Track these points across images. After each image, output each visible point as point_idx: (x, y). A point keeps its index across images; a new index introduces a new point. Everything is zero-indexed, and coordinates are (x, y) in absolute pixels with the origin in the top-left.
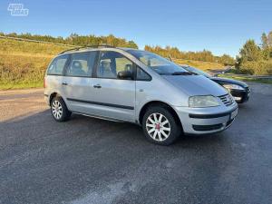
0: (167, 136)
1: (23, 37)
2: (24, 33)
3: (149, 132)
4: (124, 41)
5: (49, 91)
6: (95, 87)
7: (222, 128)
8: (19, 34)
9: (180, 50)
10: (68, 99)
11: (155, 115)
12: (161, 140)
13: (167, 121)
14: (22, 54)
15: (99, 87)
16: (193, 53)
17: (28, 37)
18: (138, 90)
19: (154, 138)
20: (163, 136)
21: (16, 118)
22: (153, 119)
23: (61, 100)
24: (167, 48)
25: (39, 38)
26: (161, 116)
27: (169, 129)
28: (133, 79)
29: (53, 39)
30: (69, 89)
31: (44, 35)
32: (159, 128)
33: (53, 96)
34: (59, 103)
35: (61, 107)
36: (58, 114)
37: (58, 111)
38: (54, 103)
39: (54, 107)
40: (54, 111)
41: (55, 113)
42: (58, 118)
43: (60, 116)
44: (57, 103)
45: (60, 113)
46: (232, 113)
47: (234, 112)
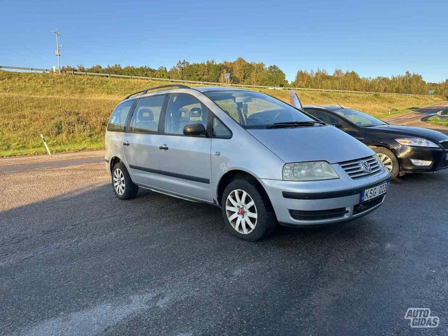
0: (253, 226)
1: (109, 71)
2: (112, 65)
3: (231, 219)
4: (260, 67)
5: (109, 155)
6: (161, 148)
7: (346, 216)
8: (104, 67)
9: (361, 77)
10: (131, 167)
11: (236, 192)
12: (245, 232)
13: (252, 203)
14: (104, 97)
15: (166, 149)
16: (384, 79)
17: (116, 71)
18: (213, 153)
19: (237, 228)
20: (248, 227)
21: (70, 193)
23: (124, 168)
24: (338, 72)
25: (131, 72)
26: (245, 194)
27: (255, 216)
28: (207, 137)
29: (153, 71)
30: (132, 152)
31: (139, 67)
32: (242, 213)
33: (115, 161)
34: (121, 172)
35: (123, 179)
36: (121, 188)
37: (120, 184)
38: (115, 172)
39: (116, 178)
40: (115, 185)
41: (116, 186)
42: (120, 194)
43: (123, 191)
44: (119, 172)
45: (123, 188)
46: (367, 190)
47: (373, 189)
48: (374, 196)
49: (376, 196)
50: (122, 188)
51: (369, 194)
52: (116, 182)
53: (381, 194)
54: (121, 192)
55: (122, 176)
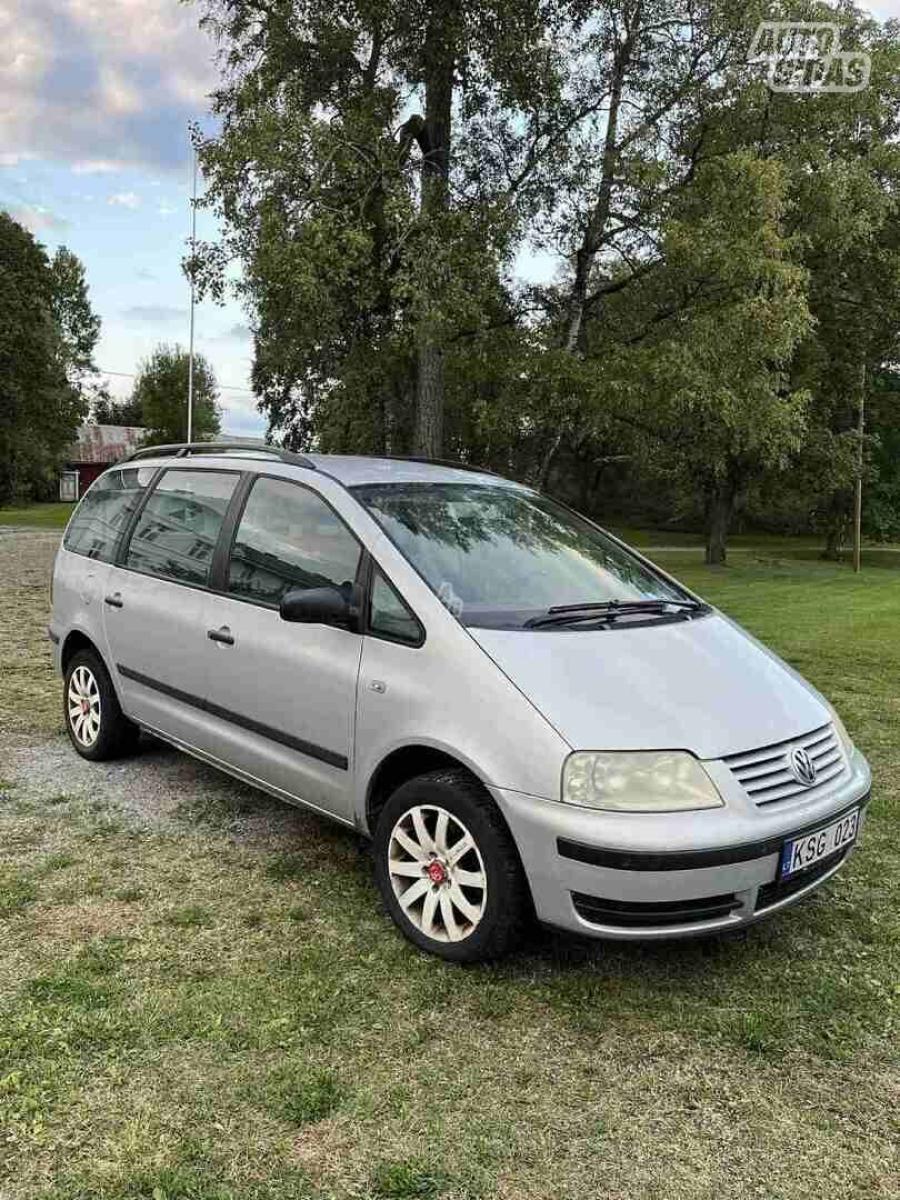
3: (406, 902)
6: (215, 637)
7: (734, 918)
10: (123, 670)
12: (455, 934)
13: (467, 842)
15: (227, 641)
20: (460, 919)
22: (412, 835)
23: (100, 669)
26: (443, 817)
27: (478, 880)
32: (441, 881)
34: (92, 678)
35: (96, 698)
36: (88, 725)
37: (87, 712)
38: (74, 676)
39: (76, 692)
40: (73, 713)
41: (75, 718)
42: (85, 743)
43: (94, 735)
44: (87, 677)
45: (95, 726)
46: (800, 842)
47: (817, 835)
48: (819, 854)
49: (824, 855)
50: (91, 727)
51: (805, 853)
52: (74, 705)
53: (841, 845)
54: (90, 737)
55: (93, 691)
